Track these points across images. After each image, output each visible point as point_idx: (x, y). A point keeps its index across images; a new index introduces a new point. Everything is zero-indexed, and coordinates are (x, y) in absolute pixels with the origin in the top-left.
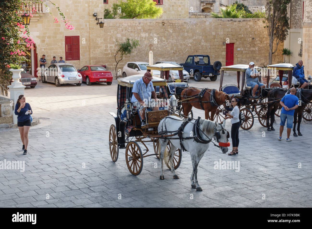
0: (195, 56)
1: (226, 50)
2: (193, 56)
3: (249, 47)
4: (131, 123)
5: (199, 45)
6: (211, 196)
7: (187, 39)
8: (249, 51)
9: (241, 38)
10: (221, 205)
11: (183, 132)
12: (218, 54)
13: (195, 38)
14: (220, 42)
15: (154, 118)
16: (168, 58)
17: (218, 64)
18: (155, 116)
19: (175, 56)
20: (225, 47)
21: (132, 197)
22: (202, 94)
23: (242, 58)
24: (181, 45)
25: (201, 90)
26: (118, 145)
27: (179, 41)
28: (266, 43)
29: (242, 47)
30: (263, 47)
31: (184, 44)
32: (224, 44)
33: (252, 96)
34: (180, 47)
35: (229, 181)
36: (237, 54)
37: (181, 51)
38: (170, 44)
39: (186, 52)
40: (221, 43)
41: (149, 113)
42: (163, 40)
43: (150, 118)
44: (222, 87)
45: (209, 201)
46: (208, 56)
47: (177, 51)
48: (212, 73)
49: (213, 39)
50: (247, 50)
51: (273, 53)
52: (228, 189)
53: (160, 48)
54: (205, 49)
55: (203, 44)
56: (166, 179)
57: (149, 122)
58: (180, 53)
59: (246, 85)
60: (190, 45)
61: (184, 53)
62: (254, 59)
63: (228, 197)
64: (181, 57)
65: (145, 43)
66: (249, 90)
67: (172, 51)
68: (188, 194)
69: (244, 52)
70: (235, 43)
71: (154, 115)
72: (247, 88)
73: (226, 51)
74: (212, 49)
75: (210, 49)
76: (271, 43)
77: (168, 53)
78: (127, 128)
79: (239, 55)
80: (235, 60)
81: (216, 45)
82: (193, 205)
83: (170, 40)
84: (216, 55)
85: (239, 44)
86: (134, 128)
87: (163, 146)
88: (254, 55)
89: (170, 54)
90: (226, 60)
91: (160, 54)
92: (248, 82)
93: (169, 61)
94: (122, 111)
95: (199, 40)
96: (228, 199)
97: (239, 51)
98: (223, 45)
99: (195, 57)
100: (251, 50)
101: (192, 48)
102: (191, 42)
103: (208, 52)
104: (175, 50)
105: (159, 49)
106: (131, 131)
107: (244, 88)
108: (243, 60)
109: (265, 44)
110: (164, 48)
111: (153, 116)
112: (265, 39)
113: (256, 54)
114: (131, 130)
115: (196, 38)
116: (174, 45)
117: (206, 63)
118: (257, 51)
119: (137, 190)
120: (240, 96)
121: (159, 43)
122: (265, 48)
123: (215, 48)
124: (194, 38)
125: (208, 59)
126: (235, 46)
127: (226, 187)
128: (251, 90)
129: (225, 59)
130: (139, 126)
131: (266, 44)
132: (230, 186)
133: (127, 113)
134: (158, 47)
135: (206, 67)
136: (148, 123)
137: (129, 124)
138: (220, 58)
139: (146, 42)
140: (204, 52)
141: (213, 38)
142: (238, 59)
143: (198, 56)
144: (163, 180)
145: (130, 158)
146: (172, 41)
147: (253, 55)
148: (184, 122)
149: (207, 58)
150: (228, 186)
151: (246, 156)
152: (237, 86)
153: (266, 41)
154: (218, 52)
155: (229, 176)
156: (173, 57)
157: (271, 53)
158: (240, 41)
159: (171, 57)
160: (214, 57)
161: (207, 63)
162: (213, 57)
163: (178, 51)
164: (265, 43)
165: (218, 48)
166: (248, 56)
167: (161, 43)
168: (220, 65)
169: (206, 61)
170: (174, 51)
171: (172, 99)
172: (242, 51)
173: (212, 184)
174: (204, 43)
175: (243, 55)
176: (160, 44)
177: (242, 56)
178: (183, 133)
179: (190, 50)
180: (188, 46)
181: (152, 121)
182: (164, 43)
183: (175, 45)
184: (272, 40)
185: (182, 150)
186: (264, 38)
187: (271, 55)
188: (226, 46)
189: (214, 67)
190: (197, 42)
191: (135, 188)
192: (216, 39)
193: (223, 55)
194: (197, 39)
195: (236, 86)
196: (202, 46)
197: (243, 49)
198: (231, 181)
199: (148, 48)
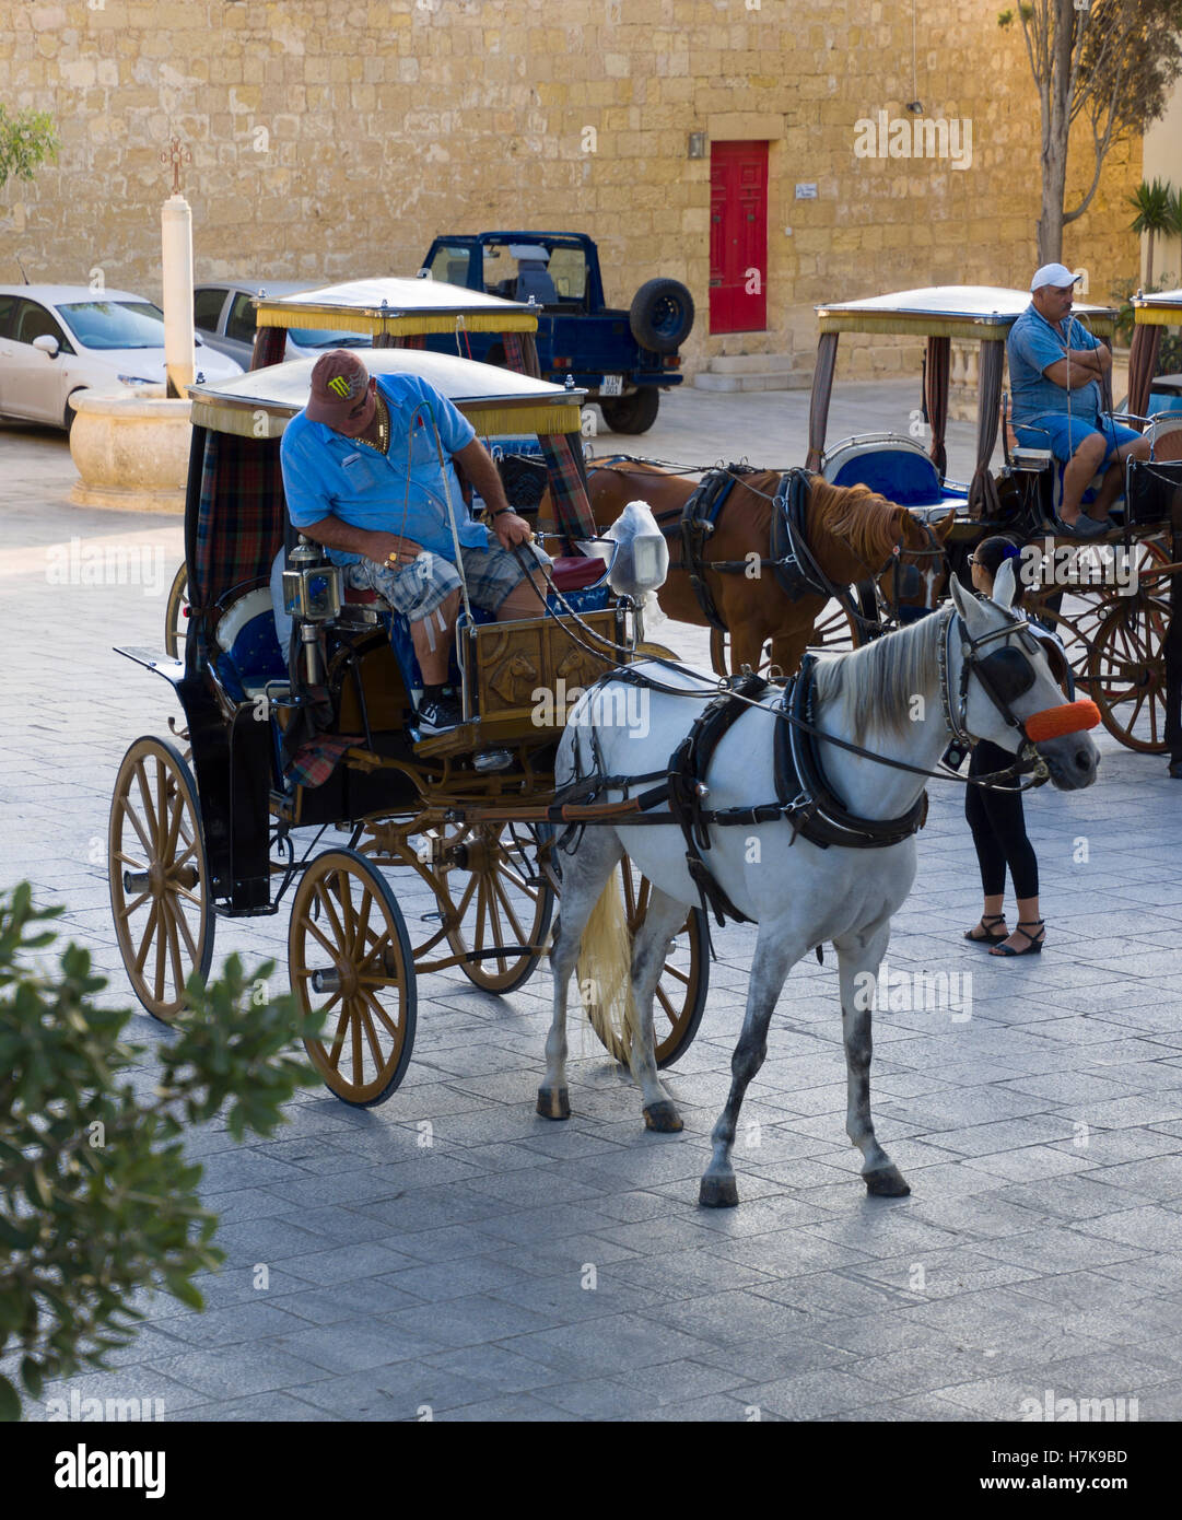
0: (487, 238)
1: (714, 193)
2: (474, 237)
3: (880, 175)
4: (329, 719)
5: (508, 155)
6: (954, 1213)
7: (417, 112)
8: (882, 200)
9: (822, 104)
10: (1048, 1270)
11: (703, 788)
12: (652, 228)
13: (474, 101)
14: (662, 131)
15: (520, 676)
16: (270, 256)
17: (667, 303)
18: (525, 664)
19: (330, 244)
20: (701, 171)
21: (391, 1242)
22: (711, 505)
23: (832, 259)
24: (372, 154)
25: (697, 478)
26: (212, 893)
27: (354, 123)
28: (1006, 140)
29: (832, 174)
30: (985, 172)
31: (396, 152)
32: (698, 145)
33: (1055, 521)
34: (365, 171)
35: (1046, 1117)
36: (793, 227)
37: (374, 199)
38: (291, 145)
39: (411, 211)
40: (675, 143)
41: (483, 636)
42: (229, 113)
43: (489, 678)
44: (823, 461)
45: (953, 1249)
46: (587, 245)
47: (345, 198)
48: (622, 374)
49: (615, 106)
50: (868, 198)
51: (1066, 219)
52: (1055, 1170)
53: (211, 181)
54: (556, 185)
55: (538, 148)
56: (581, 1115)
57: (482, 703)
58: (363, 220)
59: (1013, 441)
60: (439, 154)
61: (398, 215)
62: (916, 262)
63: (1080, 1220)
64: (372, 245)
65: (99, 138)
66: (1033, 474)
67: (306, 203)
68: (784, 1210)
69: (843, 210)
70: (775, 141)
71: (520, 652)
72: (1018, 459)
73: (713, 203)
74: (604, 191)
75: (590, 184)
76: (1053, 137)
77: (276, 221)
78: (296, 755)
79: (805, 232)
80: (781, 273)
81: (633, 158)
82: (848, 1277)
83: (287, 117)
84: (637, 232)
85: (809, 150)
86: (354, 753)
87: (580, 885)
88: (921, 235)
89: (289, 225)
90: (712, 272)
91: (213, 229)
92: (1031, 419)
93: (279, 278)
94: (227, 636)
95: (509, 113)
96: (1078, 1232)
97: (807, 200)
98: (690, 158)
99: (486, 249)
100: (894, 194)
101: (457, 178)
102: (447, 129)
103: (579, 210)
104: (330, 196)
105: (203, 189)
106: (331, 779)
107: (997, 466)
108: (834, 270)
109: (1000, 151)
110: (241, 174)
111: (512, 663)
112: (998, 113)
113: (931, 226)
114: (330, 766)
115: (487, 103)
116: (315, 157)
117: (565, 293)
118: (937, 200)
119: (400, 1195)
120: (969, 520)
121: (205, 138)
122: (995, 179)
123: (631, 180)
124: (471, 101)
125: (588, 261)
126: (777, 164)
127: (1039, 1153)
128: (1047, 477)
129: (708, 262)
130: (395, 739)
131: (1007, 148)
132: (1058, 1145)
133: (307, 639)
134: (194, 168)
135: (571, 322)
136: (475, 711)
137: (310, 726)
138: (667, 260)
139: (102, 131)
140: (543, 209)
141: (611, 101)
142: (798, 269)
143: (509, 239)
144: (559, 1123)
145: (319, 977)
146: (302, 121)
147: (910, 234)
148: (711, 705)
149: (580, 257)
150: (1044, 1145)
151: (1085, 946)
152: (928, 450)
153: (1005, 128)
154: (650, 210)
155: (1026, 1083)
156: (308, 252)
157: (1054, 218)
158: (813, 128)
159: (298, 251)
160: (623, 249)
161: (580, 295)
162: (616, 247)
163: (351, 203)
164: (999, 141)
165: (653, 183)
166: (873, 240)
167: (215, 138)
168: (680, 305)
169: (567, 278)
170: (318, 198)
171: (629, 531)
172: (832, 205)
173: (934, 1139)
174: (546, 139)
175: (836, 233)
176: (212, 143)
177: (833, 240)
178: (708, 794)
179: (444, 195)
180: (424, 165)
181: (504, 700)
182: (238, 136)
183: (326, 152)
184: (1062, 121)
185: (711, 915)
186: (988, 101)
187: (1053, 233)
188: (707, 163)
189: (634, 324)
190: (493, 128)
191: (382, 1180)
192: (634, 113)
193: (689, 235)
194: (490, 109)
195: (916, 451)
196: (532, 162)
197: (835, 192)
198: (1057, 1113)
199: (119, 177)
